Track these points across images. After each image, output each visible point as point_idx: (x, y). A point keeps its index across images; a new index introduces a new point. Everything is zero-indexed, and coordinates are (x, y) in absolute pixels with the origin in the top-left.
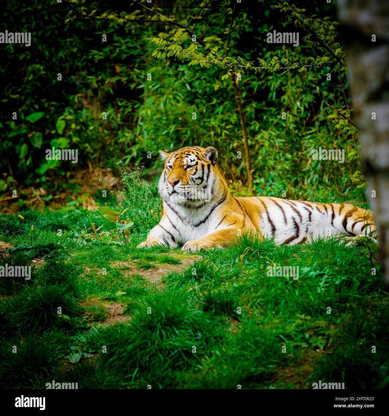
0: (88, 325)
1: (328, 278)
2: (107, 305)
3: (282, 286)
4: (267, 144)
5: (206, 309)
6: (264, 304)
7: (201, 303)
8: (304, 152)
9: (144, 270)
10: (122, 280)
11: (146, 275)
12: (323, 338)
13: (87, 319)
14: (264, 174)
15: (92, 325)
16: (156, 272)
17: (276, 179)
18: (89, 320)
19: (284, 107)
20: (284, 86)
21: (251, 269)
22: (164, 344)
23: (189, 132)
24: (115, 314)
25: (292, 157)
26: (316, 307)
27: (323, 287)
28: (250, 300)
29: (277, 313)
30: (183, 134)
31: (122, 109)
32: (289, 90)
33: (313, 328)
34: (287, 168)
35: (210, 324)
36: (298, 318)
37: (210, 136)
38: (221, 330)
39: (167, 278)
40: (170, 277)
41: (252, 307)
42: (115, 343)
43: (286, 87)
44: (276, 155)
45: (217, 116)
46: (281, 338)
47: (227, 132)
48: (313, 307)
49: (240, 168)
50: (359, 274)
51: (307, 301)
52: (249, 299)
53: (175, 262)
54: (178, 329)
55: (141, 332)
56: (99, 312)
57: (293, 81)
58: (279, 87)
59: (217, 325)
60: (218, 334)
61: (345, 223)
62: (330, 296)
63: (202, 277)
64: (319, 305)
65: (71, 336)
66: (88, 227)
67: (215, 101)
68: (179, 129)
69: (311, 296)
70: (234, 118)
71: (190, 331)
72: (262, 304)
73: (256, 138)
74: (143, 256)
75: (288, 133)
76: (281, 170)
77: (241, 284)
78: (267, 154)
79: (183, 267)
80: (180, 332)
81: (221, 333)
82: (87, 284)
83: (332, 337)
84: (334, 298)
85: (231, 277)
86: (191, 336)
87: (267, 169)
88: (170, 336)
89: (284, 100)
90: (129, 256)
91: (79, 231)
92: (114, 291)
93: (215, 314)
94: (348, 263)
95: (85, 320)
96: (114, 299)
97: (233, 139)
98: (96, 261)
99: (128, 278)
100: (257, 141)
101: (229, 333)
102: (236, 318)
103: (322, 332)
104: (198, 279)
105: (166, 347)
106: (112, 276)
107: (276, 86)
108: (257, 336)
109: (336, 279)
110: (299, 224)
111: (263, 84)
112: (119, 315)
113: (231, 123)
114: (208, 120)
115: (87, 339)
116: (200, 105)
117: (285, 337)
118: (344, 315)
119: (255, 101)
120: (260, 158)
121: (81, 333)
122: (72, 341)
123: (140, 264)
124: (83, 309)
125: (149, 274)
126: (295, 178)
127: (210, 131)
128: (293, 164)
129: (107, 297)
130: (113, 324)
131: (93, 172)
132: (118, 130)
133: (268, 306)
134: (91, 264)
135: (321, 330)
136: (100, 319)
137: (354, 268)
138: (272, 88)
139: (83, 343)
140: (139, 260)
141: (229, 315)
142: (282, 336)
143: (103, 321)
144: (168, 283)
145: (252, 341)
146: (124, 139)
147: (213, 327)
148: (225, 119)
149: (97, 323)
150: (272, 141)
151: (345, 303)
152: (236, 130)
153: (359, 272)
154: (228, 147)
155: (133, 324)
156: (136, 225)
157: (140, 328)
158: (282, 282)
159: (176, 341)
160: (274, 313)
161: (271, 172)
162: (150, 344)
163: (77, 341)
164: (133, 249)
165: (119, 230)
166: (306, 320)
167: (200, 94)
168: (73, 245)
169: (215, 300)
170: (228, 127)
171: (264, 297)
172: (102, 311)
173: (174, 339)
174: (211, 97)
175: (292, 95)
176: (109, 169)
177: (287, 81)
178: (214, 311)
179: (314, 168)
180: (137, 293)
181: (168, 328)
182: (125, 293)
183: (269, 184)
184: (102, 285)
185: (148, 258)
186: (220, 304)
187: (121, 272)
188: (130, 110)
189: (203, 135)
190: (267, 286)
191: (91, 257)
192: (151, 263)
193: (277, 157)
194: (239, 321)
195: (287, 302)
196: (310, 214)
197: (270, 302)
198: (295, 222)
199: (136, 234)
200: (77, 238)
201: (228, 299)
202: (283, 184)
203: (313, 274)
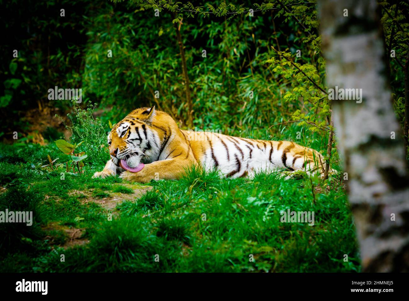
0: (50, 248)
1: (273, 208)
2: (66, 229)
3: (229, 214)
4: (205, 87)
5: (159, 234)
6: (213, 231)
7: (154, 229)
8: (240, 95)
9: (99, 199)
10: (79, 208)
11: (101, 203)
12: (268, 263)
13: (48, 242)
14: (202, 115)
15: (53, 247)
16: (110, 201)
17: (213, 120)
18: (50, 243)
19: (221, 53)
20: (222, 34)
21: (200, 198)
22: (121, 266)
23: (133, 75)
24: (74, 238)
25: (228, 100)
26: (261, 234)
27: (268, 216)
28: (200, 227)
29: (225, 239)
30: (127, 77)
31: (70, 53)
32: (225, 37)
33: (259, 254)
34: (224, 109)
35: (163, 248)
36: (245, 243)
37: (152, 79)
38: (173, 254)
39: (121, 206)
40: (124, 205)
41: (201, 233)
42: (75, 264)
43: (223, 35)
44: (213, 98)
45: (158, 61)
46: (229, 262)
47: (168, 75)
48: (258, 234)
49: (180, 108)
50: (301, 204)
51: (253, 228)
52: (198, 226)
53: (127, 192)
54: (134, 252)
55: (99, 255)
56: (60, 236)
57: (230, 29)
58: (217, 35)
59: (169, 249)
60: (170, 258)
61: (284, 159)
62: (274, 224)
63: (153, 205)
64: (264, 233)
65: (33, 257)
66: (43, 159)
67: (157, 47)
68: (124, 72)
69: (257, 224)
70: (174, 64)
71: (145, 254)
72: (211, 230)
73: (195, 82)
74: (98, 185)
75: (225, 78)
76: (217, 112)
77: (192, 212)
78: (205, 96)
79: (136, 196)
80: (135, 255)
81: (174, 256)
82: (46, 210)
83: (277, 261)
84: (278, 226)
85: (180, 206)
86: (146, 258)
87: (204, 110)
88: (126, 259)
89: (221, 47)
90: (85, 185)
91: (35, 163)
92: (72, 217)
93: (168, 239)
94: (291, 194)
95: (46, 243)
96: (73, 225)
97: (174, 81)
98: (55, 189)
99: (85, 206)
100: (195, 84)
101: (181, 257)
102: (187, 243)
103: (268, 257)
104: (150, 207)
105: (122, 269)
106: (69, 203)
107: (214, 34)
108: (207, 260)
109: (281, 209)
110: (241, 161)
111: (202, 32)
112: (78, 239)
113: (172, 68)
114: (151, 64)
115: (48, 260)
116: (144, 50)
117: (233, 261)
118: (287, 242)
119: (194, 47)
120: (198, 100)
121: (43, 255)
122: (34, 262)
123: (95, 193)
124: (45, 233)
125: (104, 202)
126: (231, 120)
127: (152, 75)
128: (229, 106)
129: (66, 222)
130: (72, 247)
131: (42, 111)
132: (66, 72)
133: (216, 232)
134: (50, 193)
135: (266, 255)
136: (60, 242)
137: (296, 199)
138: (210, 36)
139: (45, 264)
140: (94, 189)
141: (181, 240)
142: (230, 260)
143: (63, 244)
144: (121, 211)
145: (203, 264)
146: (72, 80)
147: (166, 251)
148: (166, 64)
149: (57, 246)
150: (210, 85)
151: (288, 230)
152: (176, 74)
153: (301, 203)
154: (169, 89)
155: (91, 247)
156: (89, 158)
157: (98, 251)
158: (229, 211)
159: (132, 263)
160: (222, 239)
161: (208, 114)
162: (107, 265)
163: (39, 263)
164: (89, 179)
165: (74, 162)
166: (253, 245)
167: (144, 40)
168: (30, 175)
169: (167, 226)
170: (169, 71)
171: (213, 224)
172: (63, 235)
173: (130, 261)
174: (154, 43)
175: (229, 43)
176: (57, 109)
177: (224, 30)
178: (166, 236)
179: (249, 110)
180: (93, 219)
181: (125, 251)
182: (83, 219)
183: (206, 124)
184: (61, 211)
185: (103, 188)
186: (172, 229)
187: (78, 200)
188: (78, 53)
189: (146, 78)
190: (216, 214)
191: (50, 186)
192: (106, 192)
193: (215, 99)
194: (190, 246)
195: (234, 229)
196: (251, 151)
197: (218, 229)
198: (237, 159)
199: (88, 167)
200: (34, 169)
201: (180, 226)
202: (219, 124)
203: (259, 203)
